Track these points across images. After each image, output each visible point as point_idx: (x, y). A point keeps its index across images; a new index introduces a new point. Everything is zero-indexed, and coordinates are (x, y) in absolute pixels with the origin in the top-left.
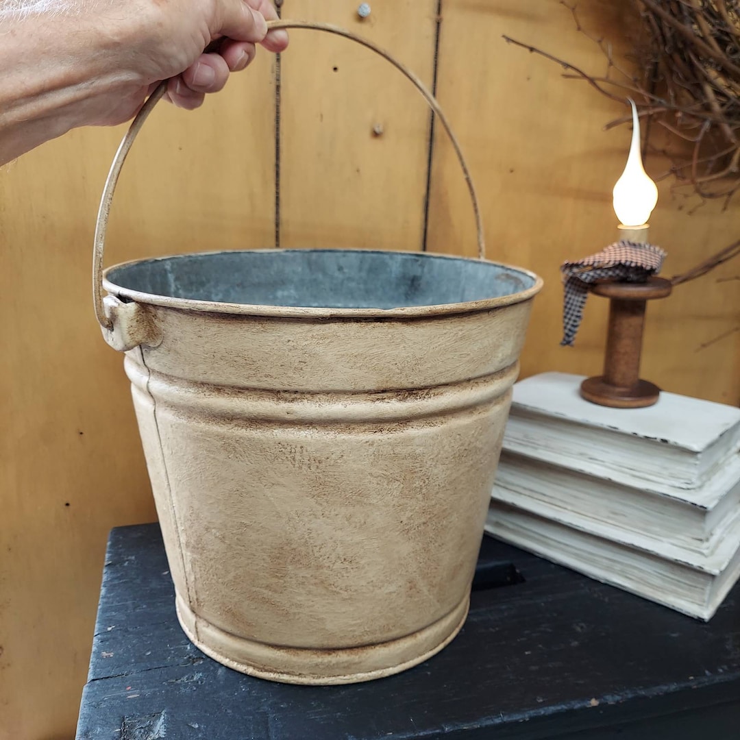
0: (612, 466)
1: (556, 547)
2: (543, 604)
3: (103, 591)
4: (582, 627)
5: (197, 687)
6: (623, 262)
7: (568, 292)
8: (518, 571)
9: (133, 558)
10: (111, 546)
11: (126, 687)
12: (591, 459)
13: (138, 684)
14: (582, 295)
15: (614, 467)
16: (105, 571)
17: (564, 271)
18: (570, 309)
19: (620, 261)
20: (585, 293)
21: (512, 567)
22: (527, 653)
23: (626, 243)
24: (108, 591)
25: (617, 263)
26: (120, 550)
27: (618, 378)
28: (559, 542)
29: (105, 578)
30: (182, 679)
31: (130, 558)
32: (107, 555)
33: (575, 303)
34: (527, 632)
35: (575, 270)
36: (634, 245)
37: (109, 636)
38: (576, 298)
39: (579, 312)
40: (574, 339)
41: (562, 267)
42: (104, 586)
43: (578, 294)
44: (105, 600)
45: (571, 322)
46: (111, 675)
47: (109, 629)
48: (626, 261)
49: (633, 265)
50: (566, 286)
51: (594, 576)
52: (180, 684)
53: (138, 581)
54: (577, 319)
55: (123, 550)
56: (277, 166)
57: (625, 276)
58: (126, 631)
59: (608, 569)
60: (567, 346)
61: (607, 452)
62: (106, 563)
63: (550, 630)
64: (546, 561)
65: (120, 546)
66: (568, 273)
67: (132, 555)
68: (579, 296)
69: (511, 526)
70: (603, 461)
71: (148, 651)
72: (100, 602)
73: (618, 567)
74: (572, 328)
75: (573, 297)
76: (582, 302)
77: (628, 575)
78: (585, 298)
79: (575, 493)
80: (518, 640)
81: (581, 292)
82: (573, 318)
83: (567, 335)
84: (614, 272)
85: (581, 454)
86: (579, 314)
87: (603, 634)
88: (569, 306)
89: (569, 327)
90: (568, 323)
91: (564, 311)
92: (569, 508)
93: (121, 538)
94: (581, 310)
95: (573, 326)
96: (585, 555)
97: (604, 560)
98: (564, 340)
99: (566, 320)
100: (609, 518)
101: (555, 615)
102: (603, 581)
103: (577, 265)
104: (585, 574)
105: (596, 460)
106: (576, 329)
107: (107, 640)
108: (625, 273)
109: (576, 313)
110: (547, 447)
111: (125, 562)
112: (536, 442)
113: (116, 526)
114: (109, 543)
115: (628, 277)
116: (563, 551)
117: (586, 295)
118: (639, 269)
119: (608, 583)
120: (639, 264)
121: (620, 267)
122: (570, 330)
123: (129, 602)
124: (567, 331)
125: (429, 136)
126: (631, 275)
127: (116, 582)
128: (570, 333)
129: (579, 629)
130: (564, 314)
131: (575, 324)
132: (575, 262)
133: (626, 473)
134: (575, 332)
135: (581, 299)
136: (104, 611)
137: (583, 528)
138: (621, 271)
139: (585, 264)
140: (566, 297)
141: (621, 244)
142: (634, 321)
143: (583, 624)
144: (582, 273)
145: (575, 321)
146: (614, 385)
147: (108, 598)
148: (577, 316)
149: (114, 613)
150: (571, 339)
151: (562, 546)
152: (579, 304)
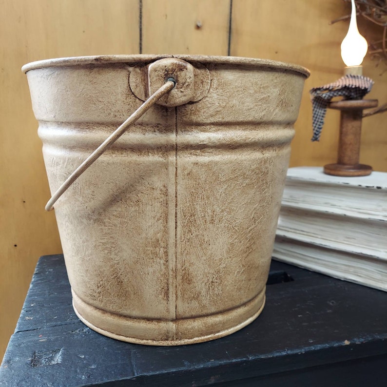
0: (346, 208)
1: (312, 261)
2: (306, 291)
3: (31, 286)
4: (333, 303)
5: (85, 335)
6: (347, 85)
7: (315, 107)
8: (289, 275)
9: (52, 270)
10: (39, 264)
11: (39, 335)
12: (332, 205)
13: (46, 334)
14: (323, 109)
15: (347, 208)
16: (33, 276)
17: (312, 93)
18: (316, 118)
19: (345, 85)
20: (325, 108)
21: (285, 274)
22: (299, 316)
23: (349, 76)
24: (34, 286)
25: (344, 86)
26: (44, 267)
27: (346, 160)
28: (314, 258)
29: (33, 280)
30: (76, 331)
31: (50, 270)
32: (36, 269)
33: (319, 114)
34: (298, 305)
35: (318, 92)
36: (354, 77)
37: (31, 309)
38: (320, 111)
39: (322, 119)
40: (319, 137)
41: (310, 91)
42: (32, 284)
43: (321, 108)
44: (31, 291)
45: (317, 126)
46: (30, 329)
47: (32, 305)
48: (349, 85)
49: (353, 87)
50: (313, 103)
51: (337, 277)
52: (75, 334)
53: (53, 281)
54: (321, 124)
55: (46, 266)
56: (141, 44)
57: (349, 95)
58: (43, 306)
59: (345, 271)
60: (315, 142)
61: (343, 201)
62: (35, 273)
63: (312, 304)
64: (306, 270)
65: (45, 264)
66: (315, 94)
67: (51, 269)
68: (322, 110)
69: (283, 251)
70: (340, 206)
71: (55, 316)
72: (28, 292)
73: (352, 270)
74: (318, 130)
75: (318, 110)
76: (324, 114)
77: (359, 274)
78: (325, 111)
79: (322, 228)
80: (293, 309)
81: (323, 108)
82: (318, 123)
83: (315, 134)
84: (342, 92)
85: (326, 203)
86: (322, 121)
87: (347, 306)
88: (316, 116)
89: (316, 129)
90: (315, 127)
91: (313, 119)
92: (319, 237)
93: (46, 260)
94: (323, 118)
95: (318, 128)
96: (331, 264)
97: (343, 267)
98: (314, 137)
99: (314, 125)
100: (345, 241)
101: (315, 296)
102: (342, 279)
103: (319, 89)
104: (331, 276)
105: (335, 205)
106: (321, 130)
107: (30, 311)
108: (349, 93)
109: (320, 120)
110: (304, 202)
111: (46, 272)
112: (298, 199)
113: (43, 255)
114: (38, 263)
115: (351, 95)
116: (316, 263)
117: (325, 109)
118: (357, 89)
119: (345, 280)
120: (357, 86)
121: (346, 90)
122: (317, 131)
123: (47, 292)
124: (315, 131)
125: (228, 30)
126: (353, 94)
127: (40, 282)
128: (317, 133)
129: (331, 304)
130: (313, 121)
131: (320, 127)
132: (318, 87)
133: (355, 211)
134: (320, 132)
135: (323, 112)
136: (30, 296)
137: (329, 246)
138: (346, 92)
139: (325, 88)
140: (313, 110)
141: (346, 77)
142: (355, 124)
143: (333, 301)
144: (323, 94)
145: (319, 125)
146: (344, 164)
147: (34, 289)
148: (321, 122)
149: (36, 297)
150: (317, 136)
151: (316, 260)
152: (322, 115)
